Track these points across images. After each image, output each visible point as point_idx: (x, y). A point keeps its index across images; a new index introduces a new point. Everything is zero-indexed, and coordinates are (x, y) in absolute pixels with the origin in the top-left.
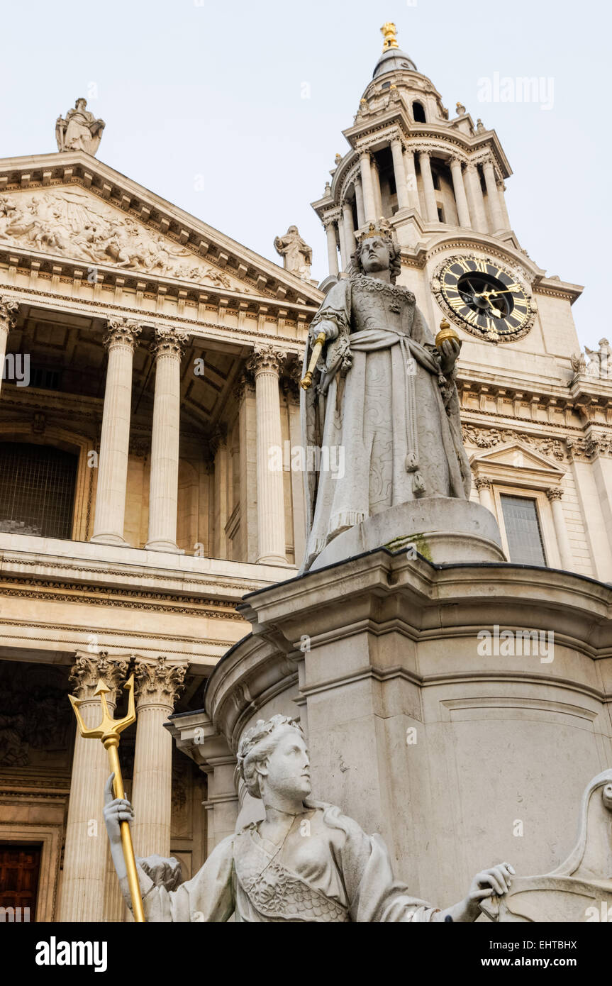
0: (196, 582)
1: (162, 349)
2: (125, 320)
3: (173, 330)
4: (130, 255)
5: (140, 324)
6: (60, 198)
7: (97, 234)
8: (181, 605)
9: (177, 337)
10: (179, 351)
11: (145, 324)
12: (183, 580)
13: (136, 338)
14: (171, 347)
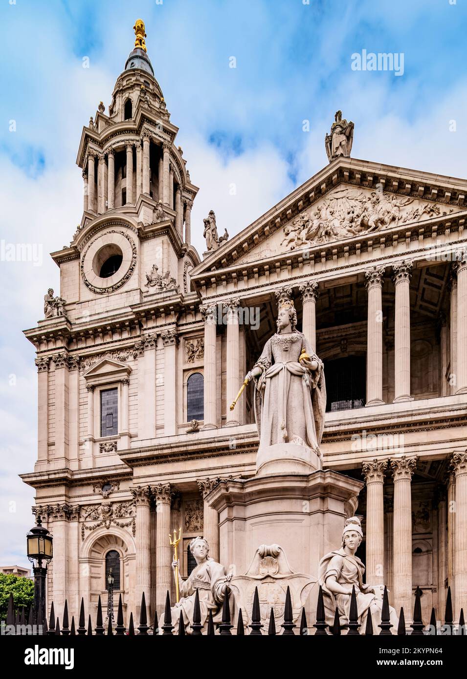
0: (419, 414)
1: (398, 278)
2: (375, 268)
3: (403, 263)
4: (375, 221)
5: (384, 267)
6: (332, 199)
7: (355, 215)
8: (413, 428)
9: (406, 266)
10: (408, 276)
11: (387, 265)
12: (412, 415)
13: (382, 278)
14: (403, 275)
